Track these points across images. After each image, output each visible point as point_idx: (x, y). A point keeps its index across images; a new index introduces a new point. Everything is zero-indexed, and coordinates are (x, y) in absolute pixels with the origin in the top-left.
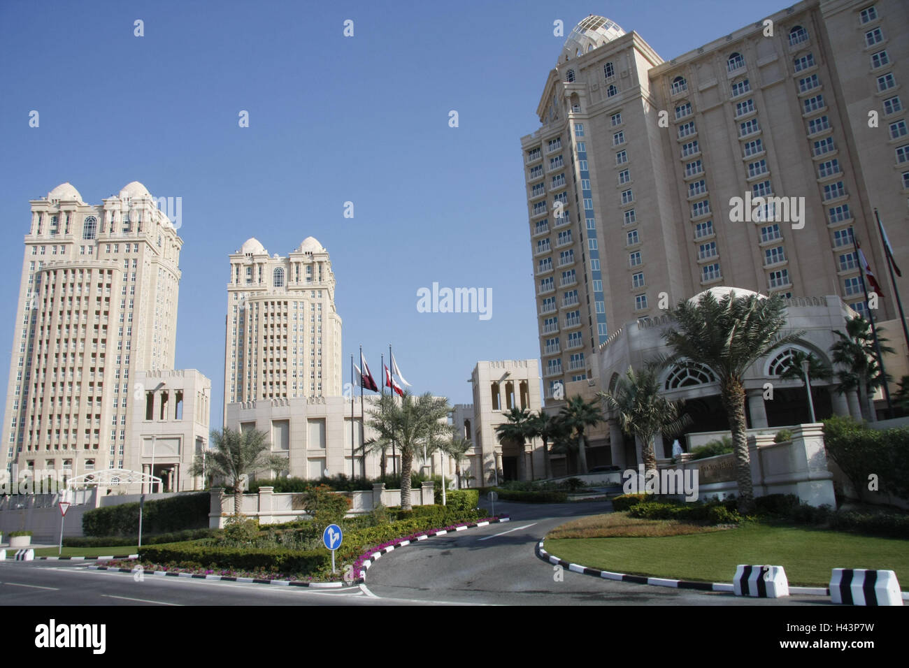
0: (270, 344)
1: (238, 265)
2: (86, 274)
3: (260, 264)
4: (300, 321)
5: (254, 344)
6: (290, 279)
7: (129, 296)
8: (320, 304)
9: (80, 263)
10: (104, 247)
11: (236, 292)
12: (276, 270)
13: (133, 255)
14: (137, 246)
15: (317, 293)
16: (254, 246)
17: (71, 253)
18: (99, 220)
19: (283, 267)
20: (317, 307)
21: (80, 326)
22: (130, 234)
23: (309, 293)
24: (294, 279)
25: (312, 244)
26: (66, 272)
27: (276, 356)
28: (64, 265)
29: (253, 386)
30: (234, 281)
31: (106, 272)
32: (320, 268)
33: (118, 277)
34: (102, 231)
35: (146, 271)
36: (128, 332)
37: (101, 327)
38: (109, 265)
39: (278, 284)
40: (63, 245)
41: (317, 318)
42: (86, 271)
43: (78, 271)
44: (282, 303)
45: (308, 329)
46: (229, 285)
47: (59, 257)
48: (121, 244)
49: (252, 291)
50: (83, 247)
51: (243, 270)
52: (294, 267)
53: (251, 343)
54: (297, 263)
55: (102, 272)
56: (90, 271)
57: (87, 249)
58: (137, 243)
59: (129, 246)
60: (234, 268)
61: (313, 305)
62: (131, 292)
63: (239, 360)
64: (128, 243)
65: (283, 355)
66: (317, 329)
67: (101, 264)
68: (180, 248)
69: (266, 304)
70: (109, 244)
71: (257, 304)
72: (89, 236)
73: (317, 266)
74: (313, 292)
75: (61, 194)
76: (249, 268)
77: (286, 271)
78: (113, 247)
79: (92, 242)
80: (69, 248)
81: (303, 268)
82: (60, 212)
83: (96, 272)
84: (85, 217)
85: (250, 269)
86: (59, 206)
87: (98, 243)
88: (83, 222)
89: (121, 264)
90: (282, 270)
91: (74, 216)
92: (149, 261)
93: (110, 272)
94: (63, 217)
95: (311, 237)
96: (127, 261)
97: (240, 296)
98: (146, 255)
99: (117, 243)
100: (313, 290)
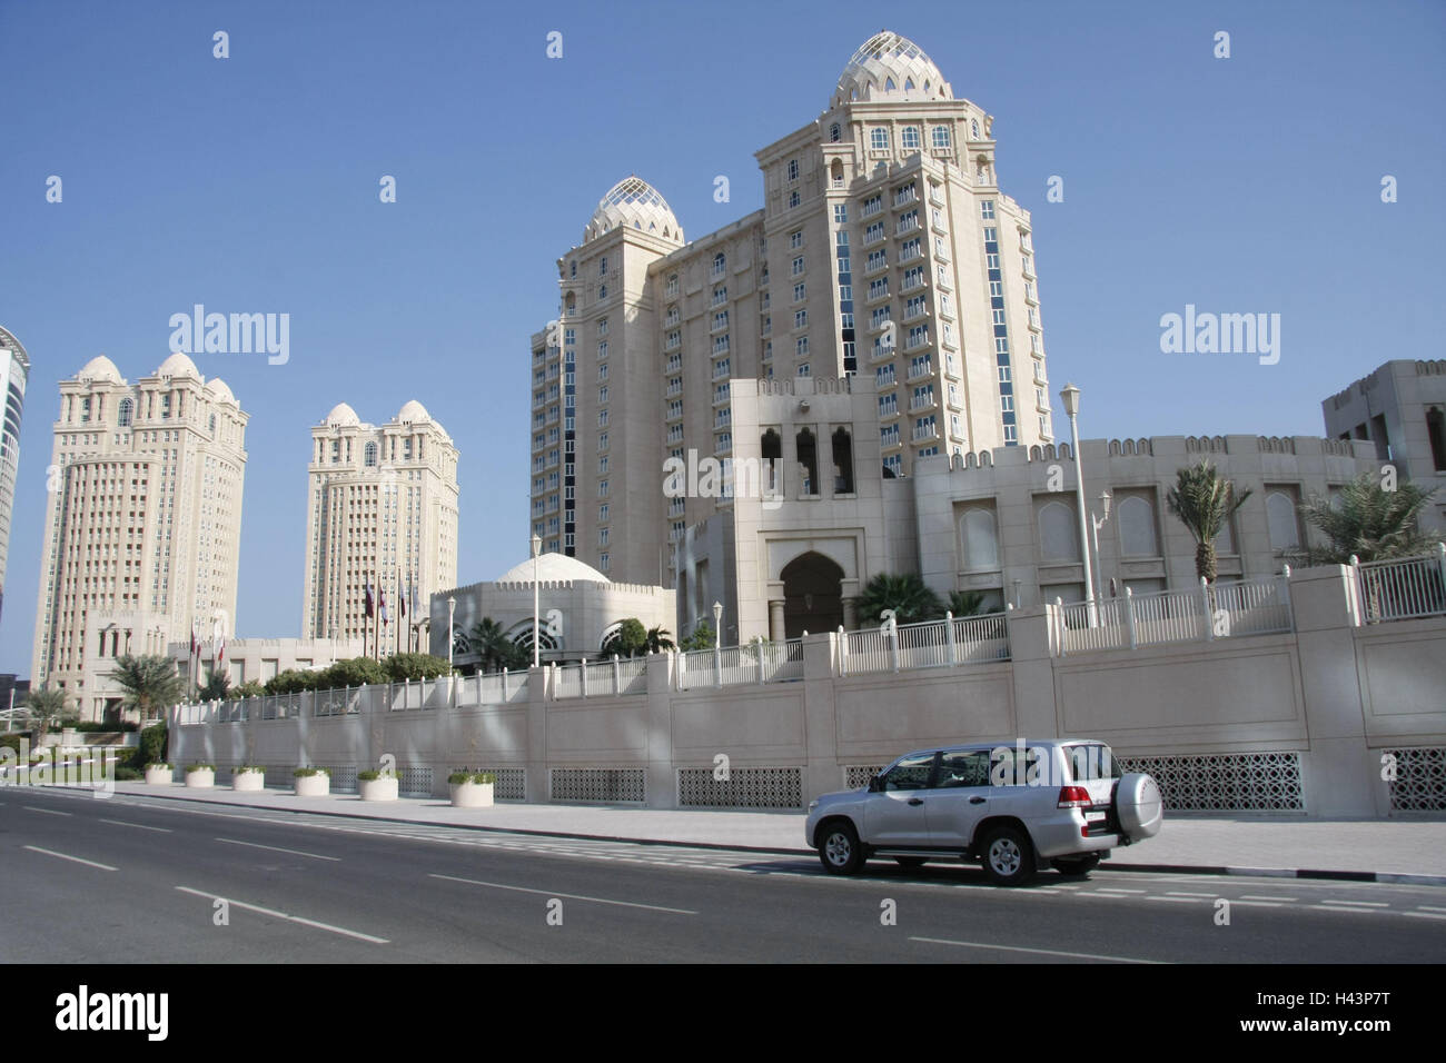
0: (356, 539)
1: (321, 439)
2: (119, 470)
3: (348, 438)
4: (392, 510)
5: (337, 539)
6: (384, 458)
7: (169, 494)
8: (419, 488)
9: (112, 457)
10: (141, 436)
11: (319, 474)
12: (368, 445)
13: (173, 444)
14: (177, 433)
15: (416, 474)
16: (345, 414)
17: (105, 443)
18: (135, 402)
19: (376, 441)
20: (415, 491)
21: (113, 530)
22: (169, 420)
23: (406, 474)
24: (389, 457)
25: (415, 411)
26: (97, 467)
27: (363, 553)
28: (95, 458)
29: (335, 590)
30: (317, 459)
31: (141, 466)
32: (421, 442)
33: (156, 471)
34: (139, 417)
35: (188, 463)
36: (167, 535)
37: (136, 530)
38: (144, 458)
39: (370, 463)
40: (96, 433)
41: (415, 505)
42: (119, 465)
43: (110, 466)
44: (372, 488)
45: (403, 520)
46: (310, 465)
47: (92, 448)
48: (159, 432)
49: (338, 473)
50: (118, 435)
51: (328, 446)
52: (389, 440)
53: (334, 537)
54: (393, 436)
55: (136, 466)
56: (123, 465)
57: (123, 438)
58: (177, 430)
59: (168, 433)
60: (318, 443)
61: (411, 489)
62: (171, 488)
63: (321, 558)
64: (167, 430)
65: (371, 553)
66: (415, 519)
67: (135, 457)
68: (245, 423)
69: (352, 488)
70: (146, 431)
71: (342, 488)
72: (125, 422)
73: (417, 440)
74: (411, 473)
75: (93, 371)
76: (335, 444)
77: (379, 445)
78: (151, 435)
79: (127, 429)
80: (104, 438)
81: (400, 443)
82: (92, 395)
83: (130, 467)
84: (120, 399)
85: (337, 444)
86: (90, 387)
87: (135, 431)
88: (118, 405)
89: (159, 457)
90: (375, 445)
91: (107, 398)
92: (194, 449)
93: (146, 466)
94: (96, 400)
95: (414, 402)
96: (166, 451)
97: (324, 478)
98: (189, 443)
99: (155, 431)
100: (411, 471)
